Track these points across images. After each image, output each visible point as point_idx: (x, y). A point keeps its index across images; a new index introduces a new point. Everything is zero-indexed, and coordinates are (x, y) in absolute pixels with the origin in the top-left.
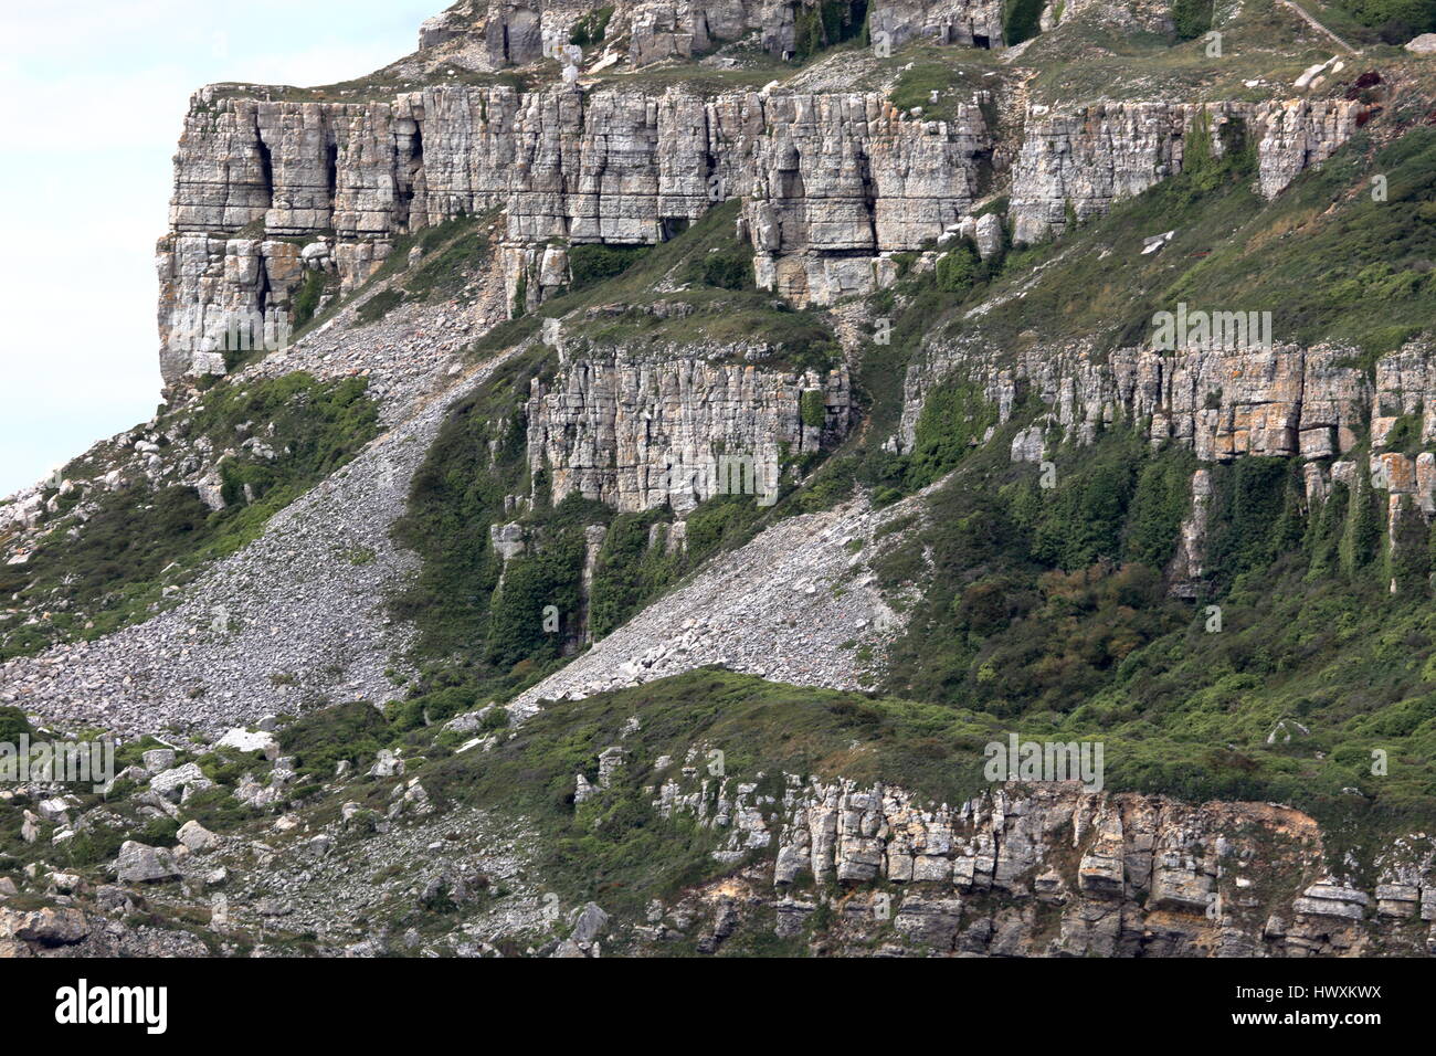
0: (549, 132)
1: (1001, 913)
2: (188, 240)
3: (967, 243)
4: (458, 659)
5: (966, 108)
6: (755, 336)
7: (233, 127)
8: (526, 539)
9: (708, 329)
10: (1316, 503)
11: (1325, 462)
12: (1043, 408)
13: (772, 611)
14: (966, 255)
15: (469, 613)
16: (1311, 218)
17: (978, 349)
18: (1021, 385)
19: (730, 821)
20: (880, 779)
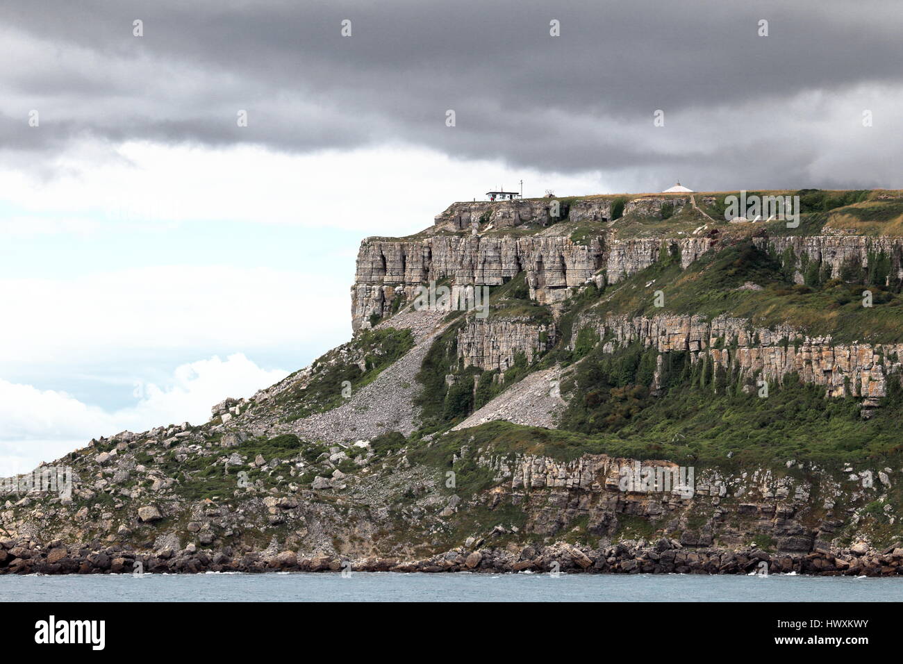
0: (468, 250)
1: (582, 496)
2: (360, 286)
3: (593, 284)
4: (434, 418)
5: (594, 241)
6: (526, 314)
7: (374, 250)
8: (456, 379)
9: (511, 312)
10: (694, 365)
11: (696, 352)
12: (613, 336)
13: (527, 401)
14: (593, 288)
15: (438, 403)
16: (695, 275)
17: (594, 318)
18: (607, 329)
19: (499, 469)
20: (544, 455)
